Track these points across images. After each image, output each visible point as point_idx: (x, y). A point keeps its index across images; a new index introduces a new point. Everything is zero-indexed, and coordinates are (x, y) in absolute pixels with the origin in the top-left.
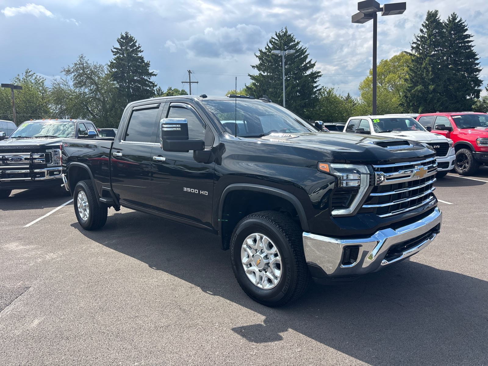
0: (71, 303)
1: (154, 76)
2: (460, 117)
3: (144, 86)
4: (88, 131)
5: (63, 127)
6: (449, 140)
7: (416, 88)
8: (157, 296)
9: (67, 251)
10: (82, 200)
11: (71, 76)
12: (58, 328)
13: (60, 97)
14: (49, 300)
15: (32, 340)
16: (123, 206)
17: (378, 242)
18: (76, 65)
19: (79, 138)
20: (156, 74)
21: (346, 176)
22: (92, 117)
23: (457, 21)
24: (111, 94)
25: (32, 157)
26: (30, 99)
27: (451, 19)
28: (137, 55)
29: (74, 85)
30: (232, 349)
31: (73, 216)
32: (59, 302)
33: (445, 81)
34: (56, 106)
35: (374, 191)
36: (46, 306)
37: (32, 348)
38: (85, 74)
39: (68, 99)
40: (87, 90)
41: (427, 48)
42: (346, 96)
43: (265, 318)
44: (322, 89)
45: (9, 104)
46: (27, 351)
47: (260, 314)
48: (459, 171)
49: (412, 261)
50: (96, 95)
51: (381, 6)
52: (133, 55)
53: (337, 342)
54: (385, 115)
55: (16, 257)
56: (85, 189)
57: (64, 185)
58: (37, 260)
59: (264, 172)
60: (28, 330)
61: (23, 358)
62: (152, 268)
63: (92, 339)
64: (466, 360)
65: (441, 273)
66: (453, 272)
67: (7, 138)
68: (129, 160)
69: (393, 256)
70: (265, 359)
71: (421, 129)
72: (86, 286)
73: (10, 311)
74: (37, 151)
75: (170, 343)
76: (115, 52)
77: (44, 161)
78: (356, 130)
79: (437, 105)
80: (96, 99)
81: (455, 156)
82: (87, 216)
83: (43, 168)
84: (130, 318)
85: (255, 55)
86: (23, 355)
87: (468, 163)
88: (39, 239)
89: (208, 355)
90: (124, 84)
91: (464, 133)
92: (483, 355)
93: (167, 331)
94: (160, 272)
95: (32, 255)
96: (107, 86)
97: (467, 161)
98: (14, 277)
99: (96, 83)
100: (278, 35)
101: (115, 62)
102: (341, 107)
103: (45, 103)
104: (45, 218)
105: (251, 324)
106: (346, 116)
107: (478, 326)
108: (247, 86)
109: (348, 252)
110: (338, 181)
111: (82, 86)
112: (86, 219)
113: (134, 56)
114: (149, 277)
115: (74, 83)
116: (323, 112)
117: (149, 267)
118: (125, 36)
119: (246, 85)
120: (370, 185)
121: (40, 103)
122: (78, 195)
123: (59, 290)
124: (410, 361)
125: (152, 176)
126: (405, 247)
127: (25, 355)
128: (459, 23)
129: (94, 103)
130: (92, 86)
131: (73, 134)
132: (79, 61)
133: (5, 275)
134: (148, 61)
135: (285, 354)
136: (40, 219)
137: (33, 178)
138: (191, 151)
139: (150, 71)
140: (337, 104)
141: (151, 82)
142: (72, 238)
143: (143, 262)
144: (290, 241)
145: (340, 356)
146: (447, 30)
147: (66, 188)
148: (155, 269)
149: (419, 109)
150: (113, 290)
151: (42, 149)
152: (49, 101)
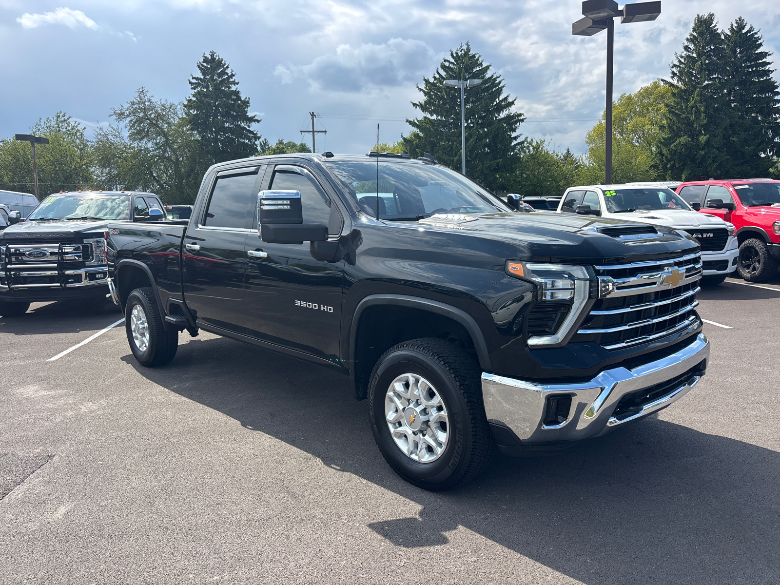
0: (117, 481)
1: (256, 123)
2: (747, 186)
3: (241, 137)
4: (150, 209)
5: (112, 202)
6: (728, 224)
7: (678, 141)
8: (252, 471)
9: (114, 400)
10: (139, 319)
11: (125, 122)
12: (95, 521)
13: (109, 155)
14: (83, 476)
15: (55, 538)
16: (202, 329)
17: (602, 389)
18: (134, 104)
19: (136, 220)
20: (259, 119)
21: (551, 283)
22: (159, 187)
23: (744, 31)
24: (189, 151)
25: (62, 251)
26: (61, 158)
27: (736, 27)
28: (229, 88)
29: (130, 136)
30: (367, 557)
31: (125, 344)
32: (99, 479)
33: (725, 128)
34: (103, 169)
35: (596, 307)
36: (78, 486)
37: (55, 550)
38: (146, 119)
39: (120, 158)
40: (150, 145)
41: (696, 75)
42: (564, 153)
43: (421, 508)
44: (526, 143)
45: (29, 166)
46: (46, 556)
47: (413, 502)
48: (745, 275)
49: (662, 419)
50: (164, 152)
51: (621, 8)
52: (223, 88)
53: (534, 547)
54: (626, 184)
55: (34, 408)
56: (143, 301)
57: (111, 296)
58: (66, 414)
59: (428, 278)
60: (49, 523)
61: (40, 566)
62: (246, 427)
63: (148, 538)
64: (742, 579)
65: (707, 440)
66: (727, 438)
67: (23, 221)
68: (213, 257)
69: (627, 412)
70: (419, 573)
71: (684, 207)
72: (142, 455)
73: (23, 493)
74: (69, 241)
75: (270, 545)
76: (195, 83)
77: (81, 258)
78: (578, 207)
79: (712, 167)
80: (165, 158)
81: (738, 250)
82: (146, 345)
83: (79, 269)
84: (208, 506)
85: (418, 87)
86: (40, 562)
87: (759, 262)
88: (70, 380)
89: (329, 565)
90: (209, 135)
91: (753, 213)
92: (769, 571)
93: (265, 527)
94: (258, 434)
95: (59, 406)
96: (182, 137)
97: (758, 258)
98: (30, 439)
99: (164, 134)
100: (455, 55)
101: (194, 99)
102: (556, 171)
103: (85, 164)
104: (82, 346)
105: (398, 518)
106: (564, 185)
107: (764, 524)
108: (404, 138)
109: (554, 405)
110: (537, 291)
111: (142, 138)
112: (144, 349)
113: (224, 90)
114: (241, 441)
115: (130, 133)
116: (526, 178)
117: (242, 425)
118: (210, 57)
119: (402, 136)
120: (590, 298)
121: (78, 165)
122: (132, 311)
123: (100, 460)
124: (650, 578)
125: (247, 282)
126: (648, 397)
127: (43, 561)
128: (749, 34)
129: (161, 165)
130: (159, 138)
131: (127, 214)
132: (138, 99)
133: (16, 436)
134: (246, 98)
135: (451, 566)
136: (73, 348)
137: (63, 284)
138: (307, 243)
139: (250, 114)
140: (549, 166)
141: (252, 132)
142: (123, 379)
143: (232, 418)
144: (461, 387)
145: (539, 570)
146: (728, 45)
147: (114, 300)
148: (250, 429)
149: (682, 174)
150: (183, 462)
151: (77, 237)
152: (91, 162)
